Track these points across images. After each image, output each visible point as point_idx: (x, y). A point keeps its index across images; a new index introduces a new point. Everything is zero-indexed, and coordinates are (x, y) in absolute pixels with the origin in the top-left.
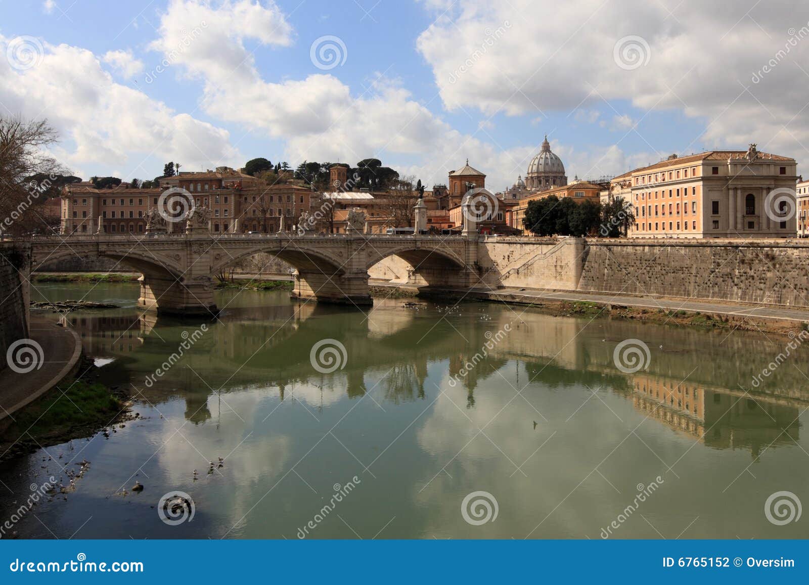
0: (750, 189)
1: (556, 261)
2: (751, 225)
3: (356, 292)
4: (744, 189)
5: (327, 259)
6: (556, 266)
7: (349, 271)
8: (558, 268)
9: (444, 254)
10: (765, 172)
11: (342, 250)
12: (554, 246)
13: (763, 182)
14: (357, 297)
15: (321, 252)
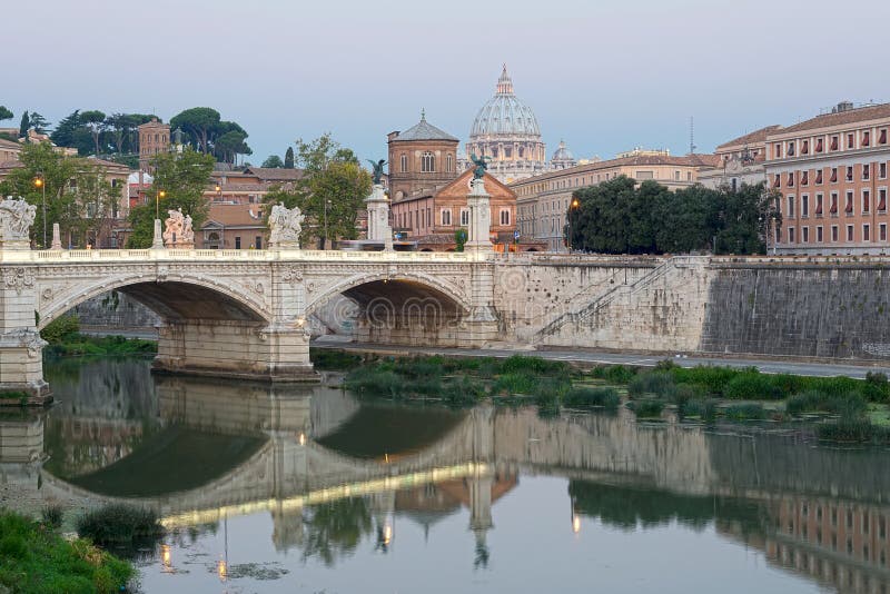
1: (656, 299)
3: (289, 358)
5: (236, 297)
6: (654, 308)
7: (274, 319)
8: (660, 312)
9: (436, 286)
11: (262, 281)
12: (650, 271)
14: (291, 368)
15: (227, 284)
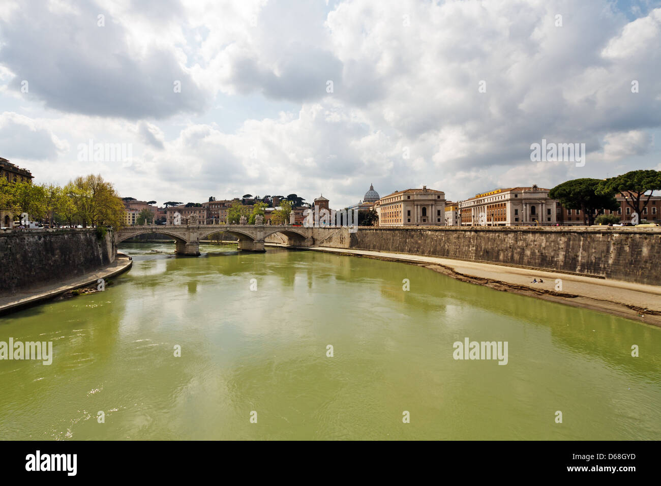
0: (424, 205)
1: (341, 236)
2: (424, 220)
3: (259, 248)
4: (421, 205)
5: (247, 235)
7: (256, 239)
8: (341, 239)
10: (430, 197)
11: (253, 231)
12: (340, 229)
13: (429, 202)
15: (245, 232)
